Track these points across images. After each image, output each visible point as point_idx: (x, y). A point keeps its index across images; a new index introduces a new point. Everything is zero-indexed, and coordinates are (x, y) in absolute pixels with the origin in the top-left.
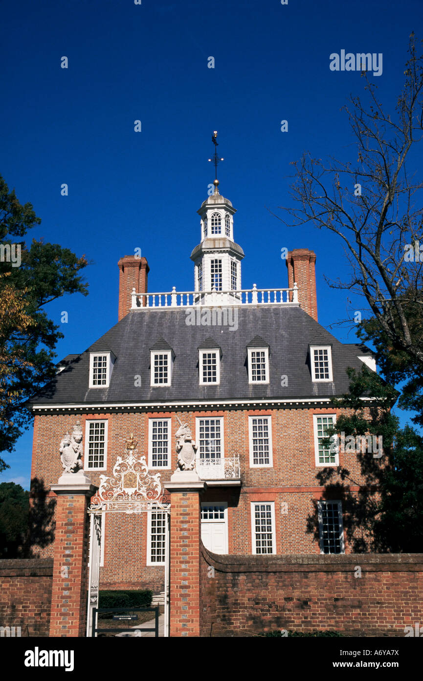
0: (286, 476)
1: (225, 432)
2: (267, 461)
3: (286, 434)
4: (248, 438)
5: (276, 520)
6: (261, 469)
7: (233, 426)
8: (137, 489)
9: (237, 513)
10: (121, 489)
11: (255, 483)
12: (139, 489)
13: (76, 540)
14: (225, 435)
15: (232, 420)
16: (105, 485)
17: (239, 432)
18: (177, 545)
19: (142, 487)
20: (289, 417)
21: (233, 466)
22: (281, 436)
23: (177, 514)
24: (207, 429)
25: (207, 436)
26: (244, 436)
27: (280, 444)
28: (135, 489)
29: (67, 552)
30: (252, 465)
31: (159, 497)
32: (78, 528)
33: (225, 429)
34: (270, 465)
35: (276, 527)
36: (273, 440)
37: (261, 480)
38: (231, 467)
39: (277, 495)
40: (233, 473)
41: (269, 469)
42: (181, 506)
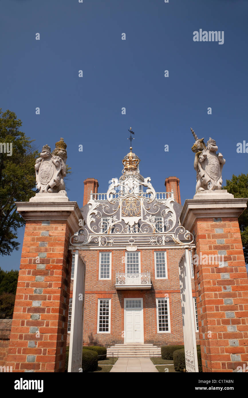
0: (175, 284)
1: (141, 260)
2: (164, 276)
3: (174, 261)
4: (154, 263)
5: (170, 308)
6: (161, 280)
7: (145, 256)
8: (142, 217)
9: (148, 304)
10: (118, 218)
11: (158, 288)
12: (145, 218)
13: (50, 286)
14: (141, 261)
15: (145, 253)
16: (96, 212)
17: (149, 260)
18: (216, 295)
19: (148, 214)
20: (176, 252)
21: (147, 277)
22: (172, 262)
23: (210, 248)
24: (131, 258)
25: (131, 262)
26: (152, 262)
27: (171, 266)
28: (139, 218)
29: (36, 304)
30: (156, 278)
31: (175, 227)
32: (55, 267)
33: (141, 258)
34: (167, 277)
35: (170, 312)
36: (168, 264)
37: (161, 286)
38: (146, 278)
39: (170, 294)
40: (147, 281)
41: (166, 280)
42: (214, 236)
